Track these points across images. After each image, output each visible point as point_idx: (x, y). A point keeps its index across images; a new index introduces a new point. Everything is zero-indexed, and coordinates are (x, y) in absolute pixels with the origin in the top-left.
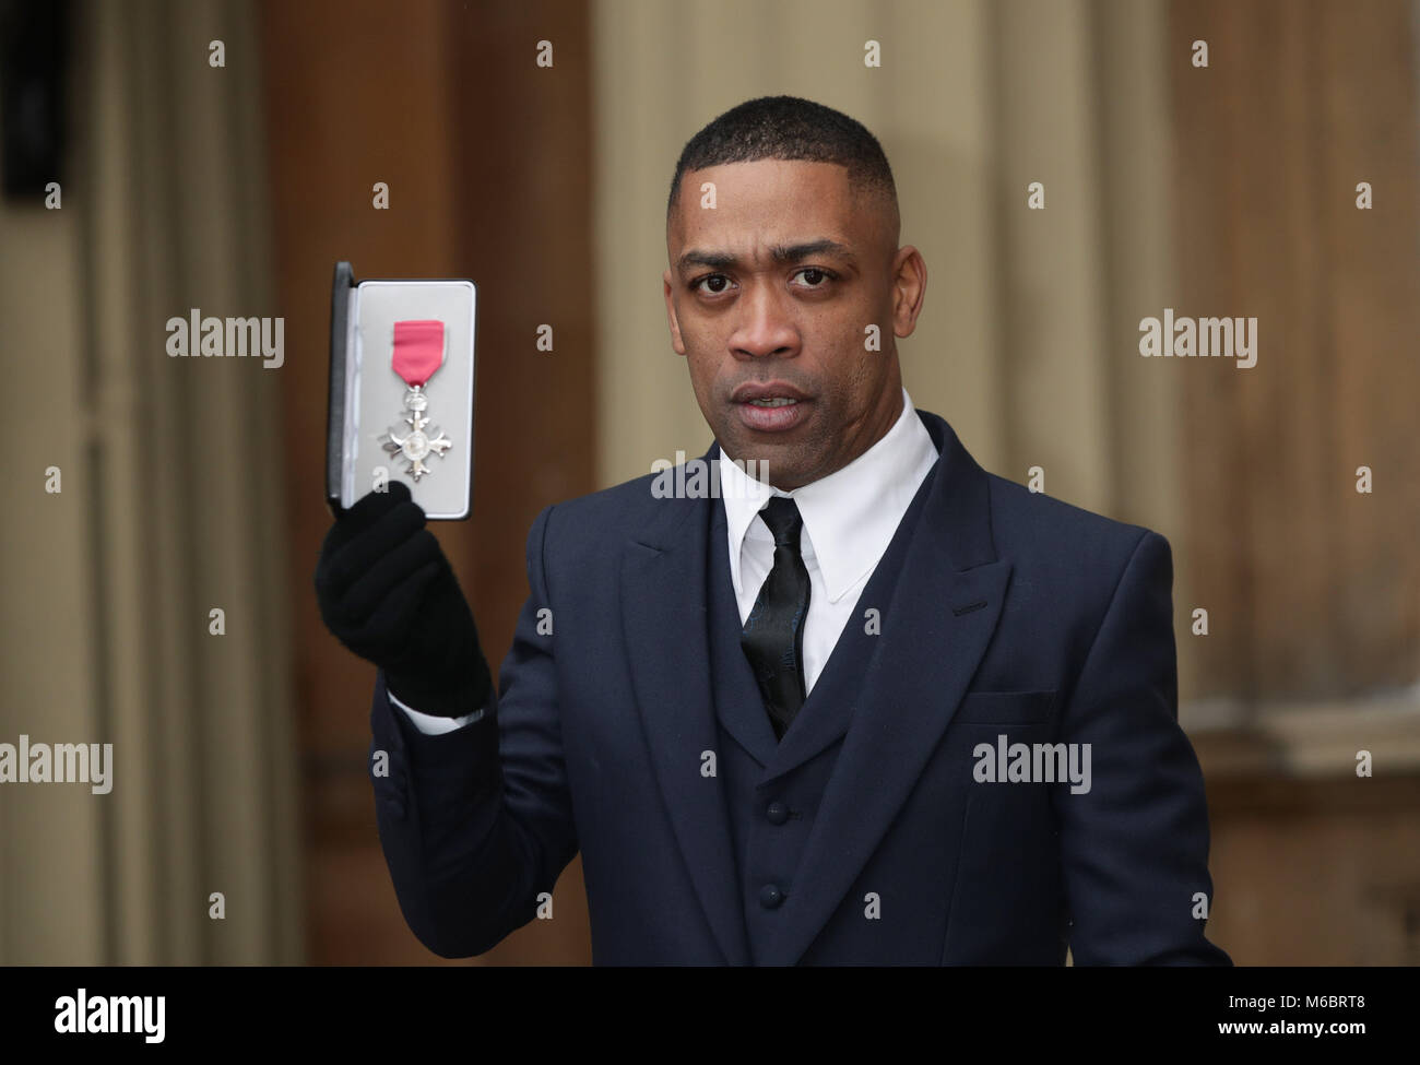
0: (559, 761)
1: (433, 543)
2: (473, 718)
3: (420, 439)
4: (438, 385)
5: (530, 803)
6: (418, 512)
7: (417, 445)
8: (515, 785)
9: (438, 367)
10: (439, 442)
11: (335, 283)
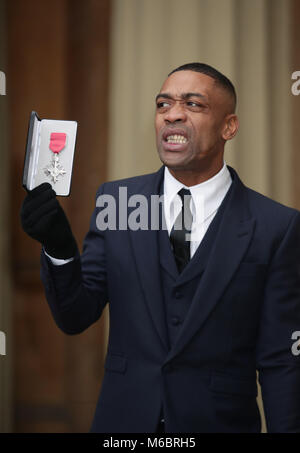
0: (105, 274)
1: (57, 203)
2: (71, 260)
3: (56, 170)
4: (62, 154)
5: (94, 287)
6: (54, 192)
7: (55, 172)
8: (89, 282)
9: (64, 147)
10: (62, 171)
11: (30, 117)
